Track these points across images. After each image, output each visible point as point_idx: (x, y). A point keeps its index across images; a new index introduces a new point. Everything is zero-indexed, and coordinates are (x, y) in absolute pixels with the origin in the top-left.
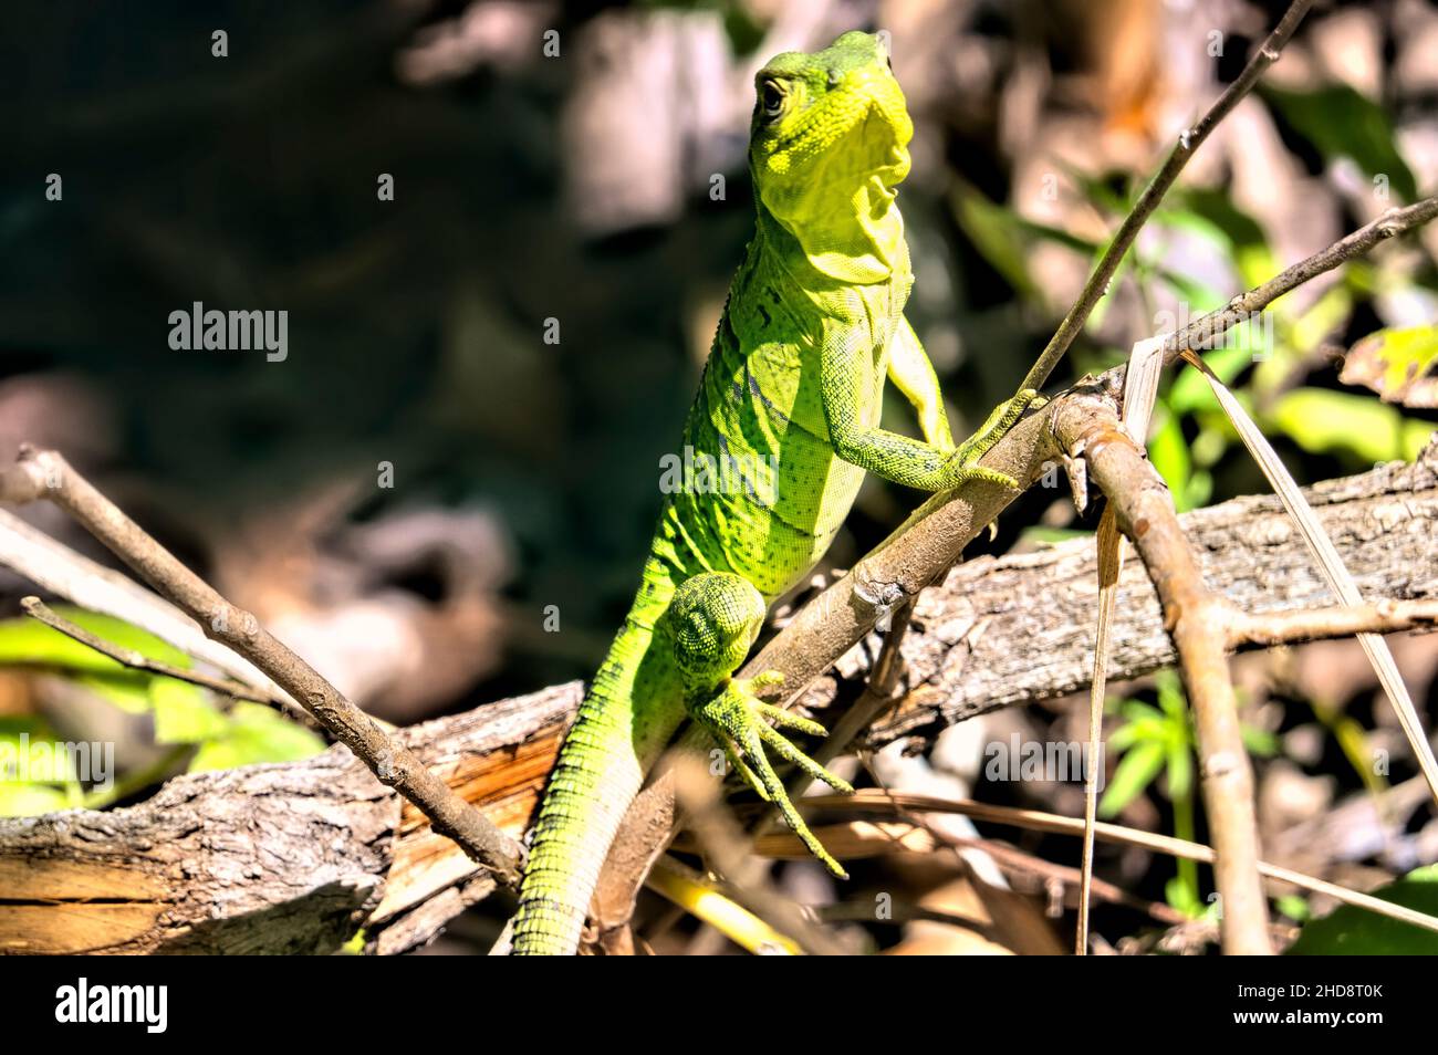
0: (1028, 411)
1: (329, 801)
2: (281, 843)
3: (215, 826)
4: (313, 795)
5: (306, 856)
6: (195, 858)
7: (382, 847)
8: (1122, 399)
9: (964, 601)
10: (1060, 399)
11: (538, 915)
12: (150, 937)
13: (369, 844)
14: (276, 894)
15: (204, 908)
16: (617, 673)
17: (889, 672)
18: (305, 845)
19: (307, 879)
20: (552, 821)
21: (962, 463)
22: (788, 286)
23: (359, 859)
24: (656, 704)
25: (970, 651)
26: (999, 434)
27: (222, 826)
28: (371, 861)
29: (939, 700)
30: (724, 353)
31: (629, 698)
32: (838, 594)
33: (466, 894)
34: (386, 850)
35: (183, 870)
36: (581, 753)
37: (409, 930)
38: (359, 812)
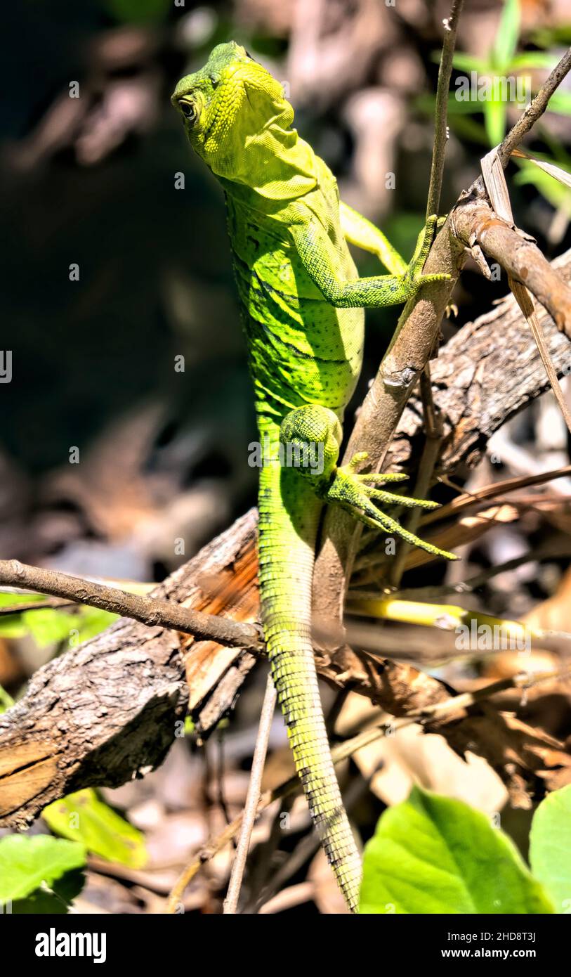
0: (436, 228)
1: (130, 648)
2: (110, 687)
3: (68, 694)
4: (119, 649)
5: (130, 688)
6: (63, 719)
7: (175, 662)
8: (489, 197)
9: (464, 358)
10: (451, 214)
11: (283, 664)
12: (58, 779)
13: (167, 664)
14: (122, 719)
15: (82, 747)
16: (268, 495)
17: (435, 421)
18: (127, 682)
19: (137, 702)
20: (268, 602)
21: (412, 278)
22: (258, 218)
23: (164, 676)
24: (301, 503)
25: (481, 386)
26: (426, 250)
27: (71, 692)
28: (172, 673)
29: (476, 424)
30: (241, 274)
31: (282, 507)
32: (377, 389)
33: (241, 668)
34: (179, 663)
35: (59, 730)
36: (268, 553)
37: (216, 705)
38: (152, 647)
